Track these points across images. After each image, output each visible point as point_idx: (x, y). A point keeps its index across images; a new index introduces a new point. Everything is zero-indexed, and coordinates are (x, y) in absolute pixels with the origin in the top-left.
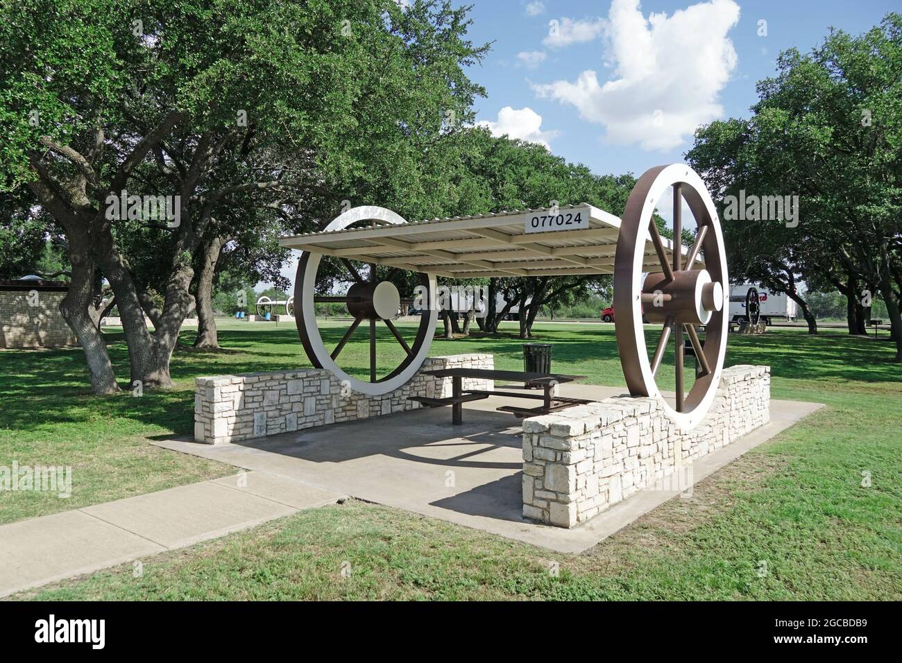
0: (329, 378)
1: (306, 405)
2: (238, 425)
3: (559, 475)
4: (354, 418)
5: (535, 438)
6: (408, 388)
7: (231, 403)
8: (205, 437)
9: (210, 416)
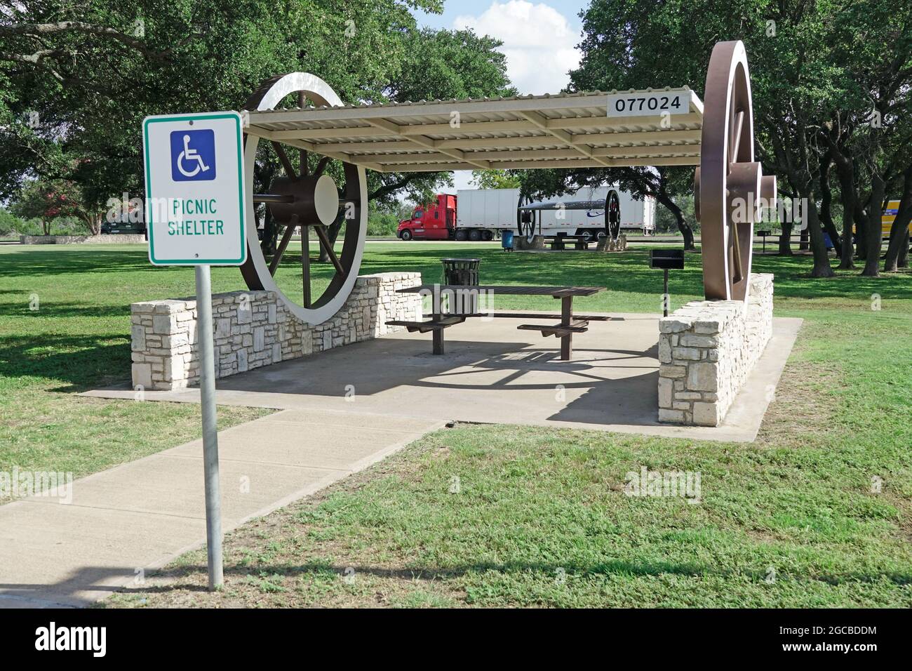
0: (275, 303)
1: (255, 336)
2: (194, 364)
3: (705, 373)
4: (299, 355)
5: (675, 338)
6: (346, 315)
7: (186, 334)
8: (153, 381)
9: (163, 352)
